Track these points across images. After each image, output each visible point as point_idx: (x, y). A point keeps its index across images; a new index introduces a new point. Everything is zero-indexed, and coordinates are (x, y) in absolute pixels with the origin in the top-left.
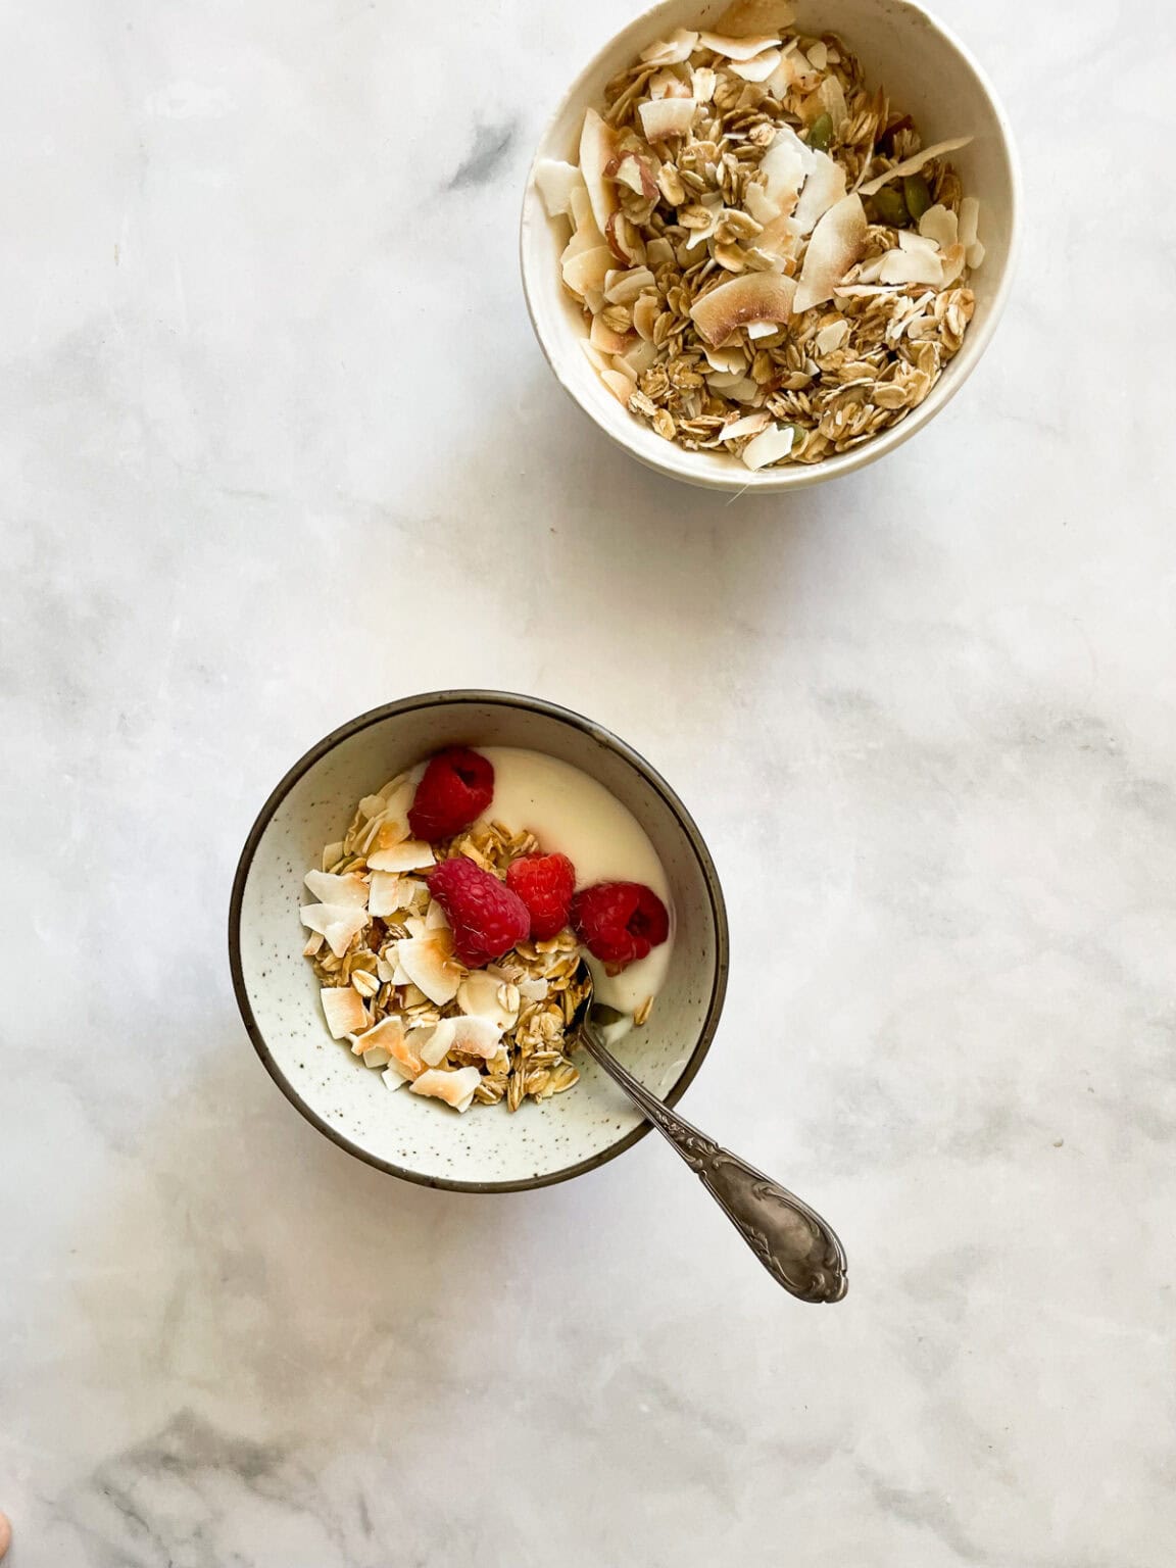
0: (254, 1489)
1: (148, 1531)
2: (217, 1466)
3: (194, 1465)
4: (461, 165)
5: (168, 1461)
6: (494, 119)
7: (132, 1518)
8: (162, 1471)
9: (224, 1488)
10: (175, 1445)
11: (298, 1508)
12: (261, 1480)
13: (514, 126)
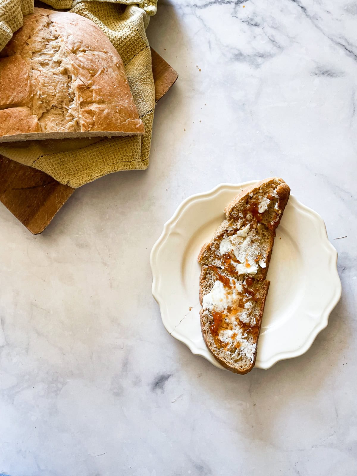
0: (239, 50)
1: (269, 37)
2: (248, 55)
3: (255, 55)
4: (167, 380)
5: (262, 56)
6: (159, 391)
7: (273, 40)
8: (264, 53)
9: (247, 50)
10: (260, 60)
11: (227, 46)
12: (237, 52)
13: (154, 389)
